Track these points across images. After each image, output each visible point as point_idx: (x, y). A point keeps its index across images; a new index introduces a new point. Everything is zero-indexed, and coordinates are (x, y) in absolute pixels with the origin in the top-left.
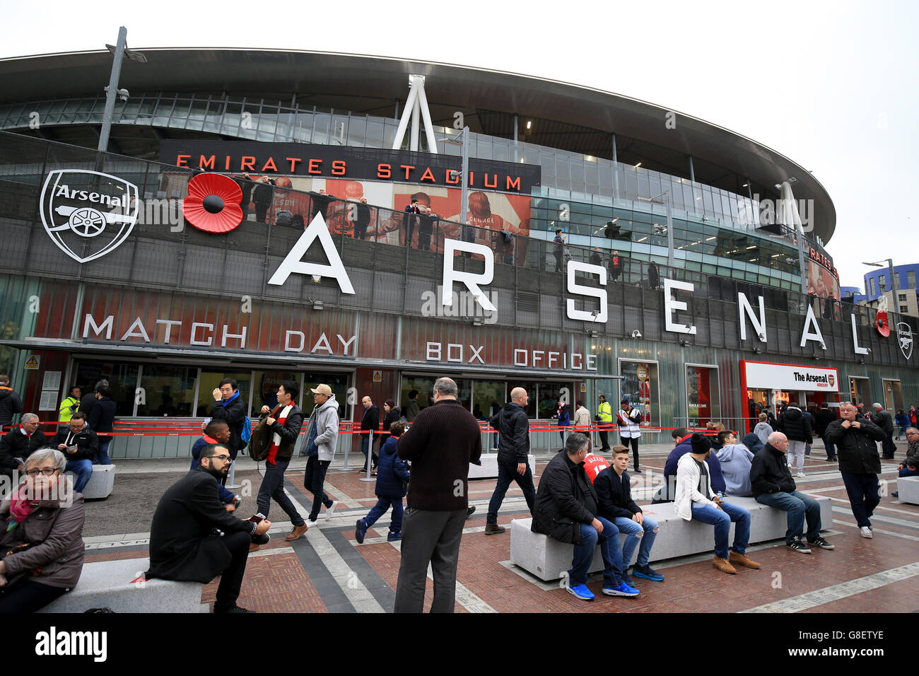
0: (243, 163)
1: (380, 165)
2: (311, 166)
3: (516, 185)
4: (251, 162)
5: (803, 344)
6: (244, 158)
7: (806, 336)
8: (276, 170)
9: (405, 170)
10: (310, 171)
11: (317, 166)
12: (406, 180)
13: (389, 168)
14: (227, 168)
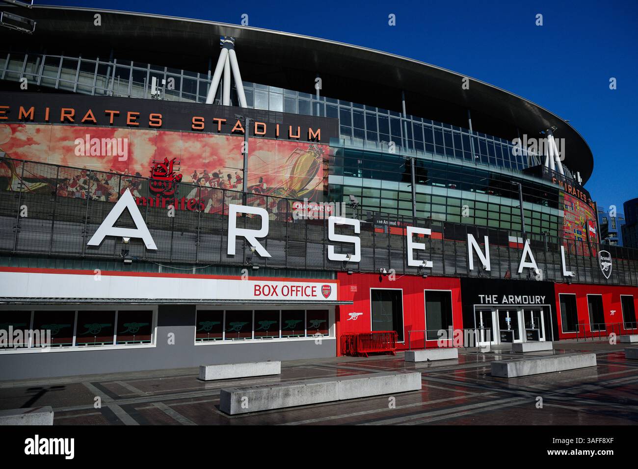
0: (63, 115)
1: (194, 118)
2: (129, 118)
3: (317, 136)
4: (71, 113)
5: (520, 271)
6: (63, 110)
7: (523, 264)
8: (95, 121)
9: (217, 122)
10: (128, 123)
11: (135, 118)
12: (219, 132)
13: (203, 120)
14: (47, 119)
